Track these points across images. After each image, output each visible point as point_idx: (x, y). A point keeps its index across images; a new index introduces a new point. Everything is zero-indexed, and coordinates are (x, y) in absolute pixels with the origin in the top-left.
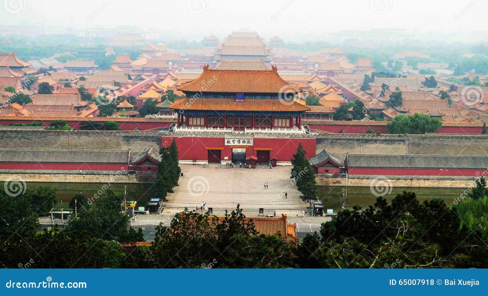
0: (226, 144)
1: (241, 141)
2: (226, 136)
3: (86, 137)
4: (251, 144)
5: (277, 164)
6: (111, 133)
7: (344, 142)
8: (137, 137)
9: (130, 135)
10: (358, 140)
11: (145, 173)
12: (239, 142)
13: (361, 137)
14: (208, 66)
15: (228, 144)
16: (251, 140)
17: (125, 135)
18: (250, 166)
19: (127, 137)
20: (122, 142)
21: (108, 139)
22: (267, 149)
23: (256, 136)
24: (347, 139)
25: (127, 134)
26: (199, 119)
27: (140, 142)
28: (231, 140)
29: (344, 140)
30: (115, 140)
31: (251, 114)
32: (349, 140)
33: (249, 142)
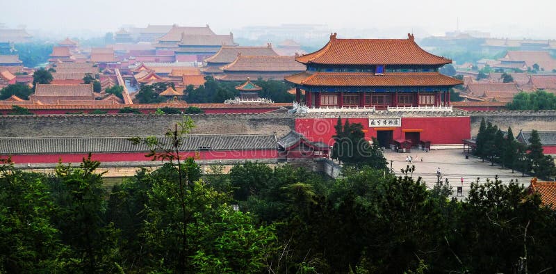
0: (370, 125)
1: (387, 122)
2: (370, 116)
3: (205, 121)
4: (399, 125)
5: (431, 148)
6: (235, 116)
7: (501, 119)
8: (266, 120)
9: (257, 117)
10: (515, 117)
11: (298, 160)
12: (385, 122)
13: (519, 114)
14: (335, 34)
15: (374, 126)
16: (398, 120)
17: (251, 117)
18: (405, 150)
19: (254, 120)
20: (248, 127)
21: (230, 122)
22: (417, 130)
23: (404, 116)
24: (504, 117)
25: (254, 117)
26: (331, 98)
27: (269, 126)
28: (376, 121)
29: (500, 117)
30: (239, 124)
31: (394, 90)
32: (506, 117)
33: (396, 122)
